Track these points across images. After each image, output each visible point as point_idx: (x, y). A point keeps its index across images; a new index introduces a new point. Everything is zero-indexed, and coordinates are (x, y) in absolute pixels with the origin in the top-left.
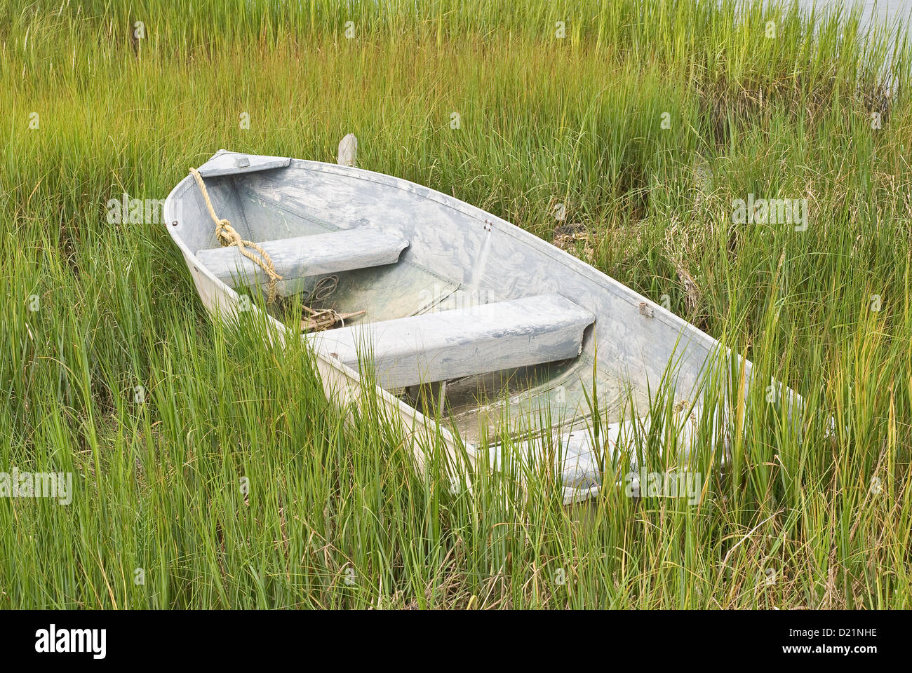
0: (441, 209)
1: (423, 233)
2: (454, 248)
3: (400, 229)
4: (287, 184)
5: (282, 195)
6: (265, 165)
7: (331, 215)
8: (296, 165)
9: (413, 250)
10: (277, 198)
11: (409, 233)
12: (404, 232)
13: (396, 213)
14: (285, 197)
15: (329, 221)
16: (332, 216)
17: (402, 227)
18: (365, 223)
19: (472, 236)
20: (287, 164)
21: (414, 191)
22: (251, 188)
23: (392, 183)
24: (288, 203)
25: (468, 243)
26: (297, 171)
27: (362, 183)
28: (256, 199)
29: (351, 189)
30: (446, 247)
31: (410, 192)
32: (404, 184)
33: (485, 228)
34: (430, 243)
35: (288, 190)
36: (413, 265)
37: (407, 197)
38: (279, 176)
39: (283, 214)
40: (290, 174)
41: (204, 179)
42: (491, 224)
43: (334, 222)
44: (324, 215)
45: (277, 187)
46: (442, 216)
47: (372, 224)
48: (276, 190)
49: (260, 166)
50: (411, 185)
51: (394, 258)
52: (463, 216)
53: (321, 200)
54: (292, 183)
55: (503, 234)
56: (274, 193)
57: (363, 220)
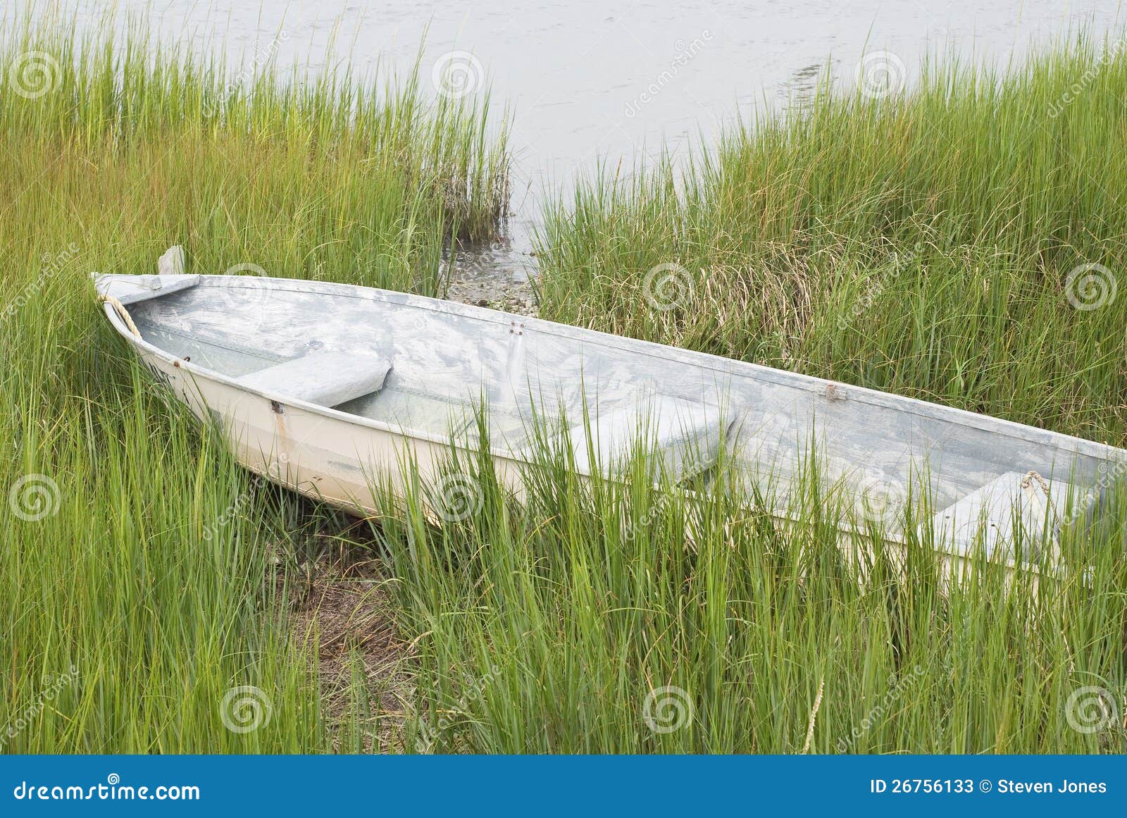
0: (434, 317)
1: (407, 350)
2: (463, 362)
3: (372, 348)
4: (198, 307)
5: (191, 323)
6: (177, 285)
7: (266, 341)
8: (206, 283)
9: (397, 370)
10: (187, 328)
11: (387, 352)
12: (379, 351)
13: (361, 328)
14: (196, 326)
15: (265, 349)
16: (267, 343)
17: (374, 345)
18: (317, 346)
19: (489, 344)
20: (197, 282)
21: (385, 299)
22: (148, 318)
23: (348, 292)
24: (202, 332)
25: (485, 354)
26: (208, 291)
27: (303, 297)
28: (157, 330)
29: (288, 306)
30: (449, 362)
31: (377, 301)
32: (368, 293)
33: (512, 331)
34: (422, 359)
35: (199, 316)
36: (400, 390)
37: (374, 308)
38: (184, 299)
39: (198, 347)
40: (199, 295)
42: (522, 326)
43: (272, 350)
44: (256, 342)
45: (183, 313)
46: (434, 325)
47: (328, 347)
48: (184, 317)
49: (172, 287)
50: (377, 292)
51: (378, 386)
52: (471, 321)
53: (248, 323)
54: (204, 306)
55: (544, 336)
56: (180, 321)
57: (313, 343)
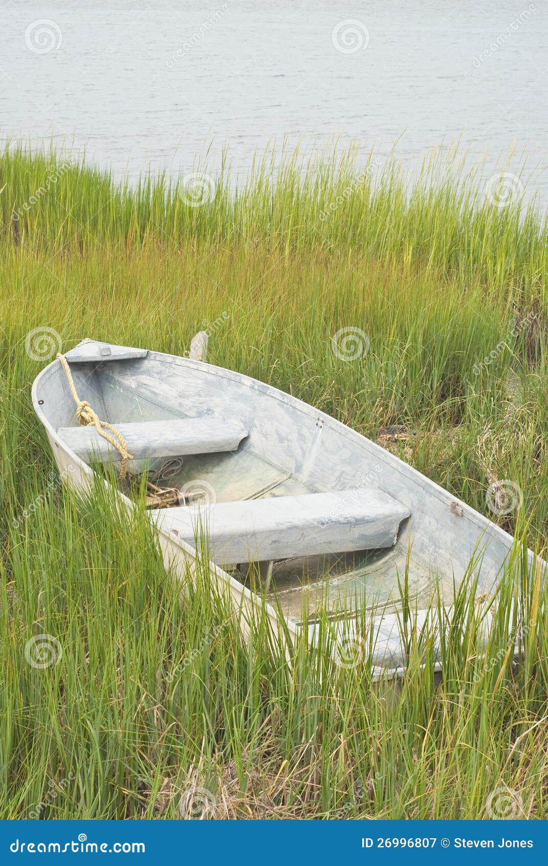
0: (279, 404)
1: (261, 425)
2: (288, 441)
3: (242, 421)
4: (144, 372)
5: (138, 383)
6: (125, 355)
7: (181, 403)
8: (152, 357)
9: (252, 440)
10: (134, 385)
11: (249, 425)
12: (245, 423)
13: (239, 406)
14: (140, 385)
15: (179, 409)
16: (181, 405)
17: (243, 418)
18: (210, 413)
19: (305, 431)
20: (144, 355)
21: (256, 387)
22: (111, 374)
23: (237, 379)
24: (143, 390)
25: (301, 437)
26: (152, 362)
27: (210, 377)
28: (114, 384)
29: (200, 382)
30: (281, 439)
31: (252, 387)
32: (247, 380)
33: (317, 425)
34: (268, 435)
35: (143, 378)
36: (251, 453)
37: (249, 392)
38: (137, 366)
39: (137, 400)
40: (146, 364)
41: (70, 364)
42: (323, 422)
43: (182, 410)
44: (174, 403)
45: (134, 375)
46: (280, 412)
47: (216, 414)
48: (134, 378)
49: (121, 356)
50: (253, 382)
51: (235, 446)
52: (299, 413)
53: (173, 389)
54: (148, 372)
55: (333, 432)
56: (131, 380)
57: (209, 410)
